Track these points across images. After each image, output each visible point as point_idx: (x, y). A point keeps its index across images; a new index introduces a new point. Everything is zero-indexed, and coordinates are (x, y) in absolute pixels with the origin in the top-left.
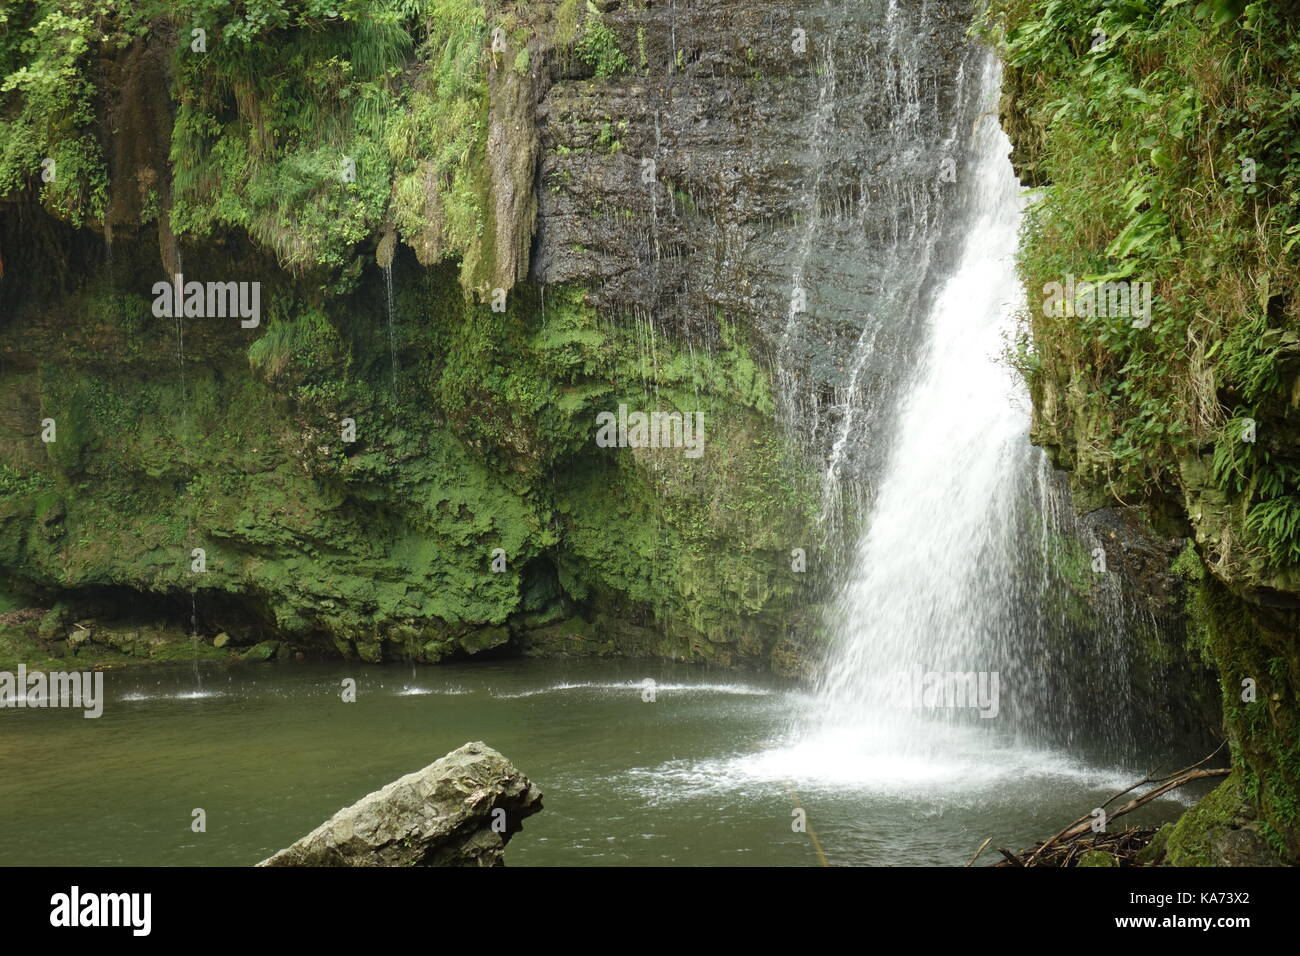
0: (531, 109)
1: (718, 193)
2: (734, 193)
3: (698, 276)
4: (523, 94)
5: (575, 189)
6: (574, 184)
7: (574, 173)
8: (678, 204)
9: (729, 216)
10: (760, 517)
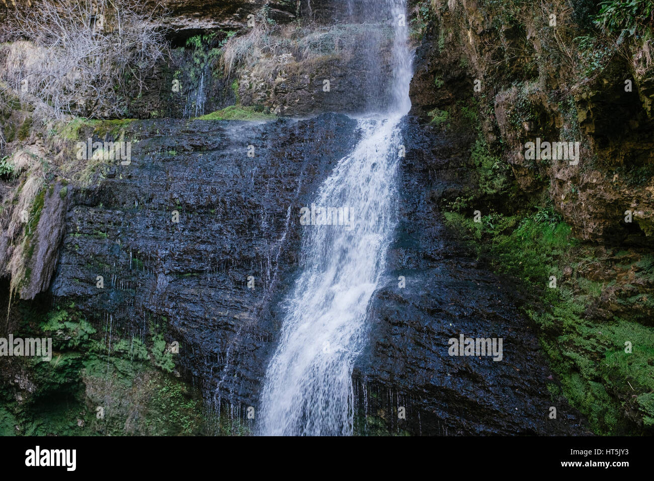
0: (63, 213)
1: (156, 259)
2: (164, 260)
3: (140, 298)
4: (61, 205)
5: (80, 253)
6: (80, 250)
7: (81, 245)
8: (134, 263)
9: (161, 270)
10: (155, 428)
